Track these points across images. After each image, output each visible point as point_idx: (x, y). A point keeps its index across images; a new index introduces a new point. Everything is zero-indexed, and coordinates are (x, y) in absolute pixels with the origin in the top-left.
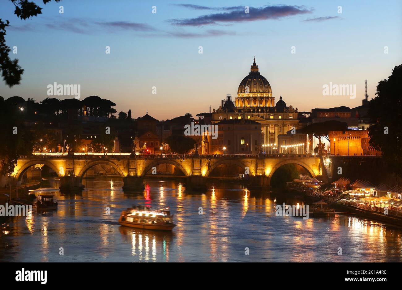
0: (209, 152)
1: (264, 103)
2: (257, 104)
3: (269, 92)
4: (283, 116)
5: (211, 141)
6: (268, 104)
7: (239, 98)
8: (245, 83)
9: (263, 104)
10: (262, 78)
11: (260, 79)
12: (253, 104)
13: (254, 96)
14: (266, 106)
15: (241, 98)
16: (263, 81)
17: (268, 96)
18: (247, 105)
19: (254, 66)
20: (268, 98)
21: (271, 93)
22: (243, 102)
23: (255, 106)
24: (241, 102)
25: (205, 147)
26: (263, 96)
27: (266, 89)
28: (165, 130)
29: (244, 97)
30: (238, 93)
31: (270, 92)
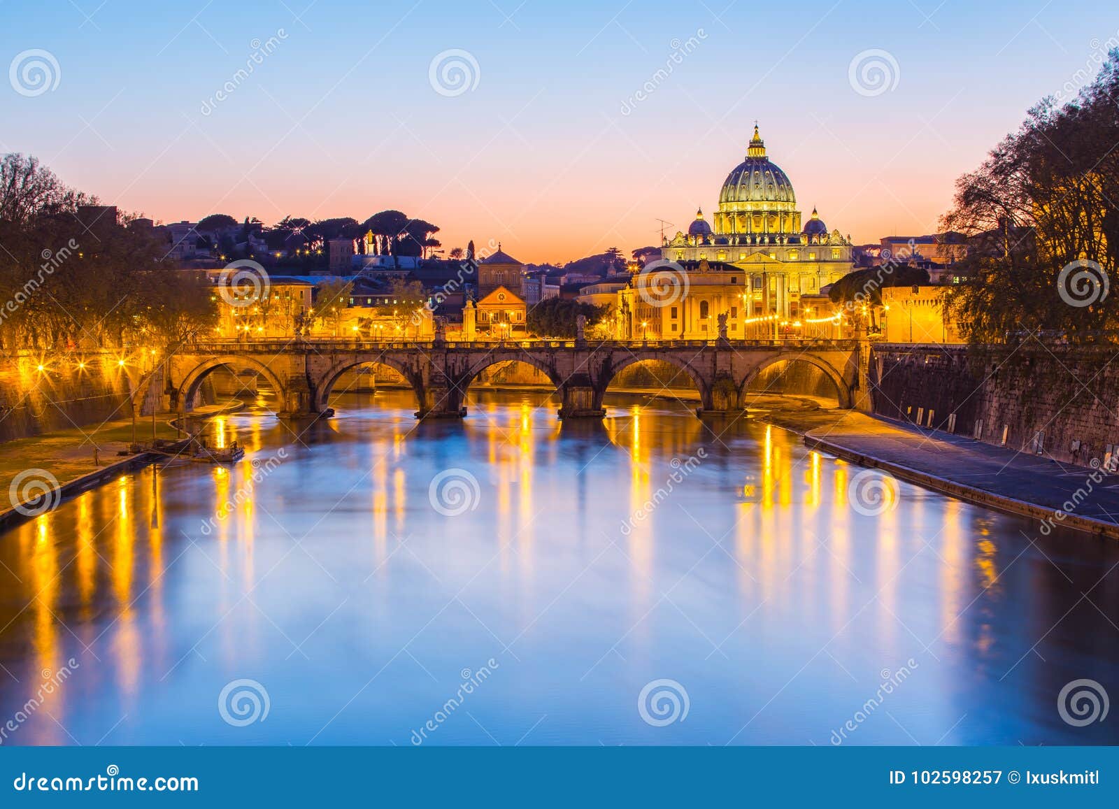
0: (633, 335)
1: (776, 224)
2: (762, 225)
3: (788, 201)
4: (818, 254)
5: (636, 311)
6: (786, 226)
7: (721, 213)
8: (734, 179)
9: (774, 226)
10: (774, 168)
11: (768, 172)
12: (753, 225)
13: (754, 209)
14: (782, 230)
15: (728, 214)
16: (777, 176)
17: (786, 208)
18: (739, 228)
19: (756, 144)
20: (786, 213)
21: (794, 202)
22: (732, 221)
23: (757, 230)
24: (725, 221)
25: (624, 322)
26: (774, 209)
27: (782, 193)
28: (547, 286)
29: (734, 212)
30: (720, 202)
31: (791, 199)
